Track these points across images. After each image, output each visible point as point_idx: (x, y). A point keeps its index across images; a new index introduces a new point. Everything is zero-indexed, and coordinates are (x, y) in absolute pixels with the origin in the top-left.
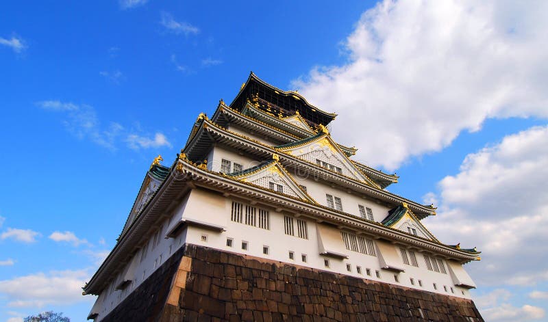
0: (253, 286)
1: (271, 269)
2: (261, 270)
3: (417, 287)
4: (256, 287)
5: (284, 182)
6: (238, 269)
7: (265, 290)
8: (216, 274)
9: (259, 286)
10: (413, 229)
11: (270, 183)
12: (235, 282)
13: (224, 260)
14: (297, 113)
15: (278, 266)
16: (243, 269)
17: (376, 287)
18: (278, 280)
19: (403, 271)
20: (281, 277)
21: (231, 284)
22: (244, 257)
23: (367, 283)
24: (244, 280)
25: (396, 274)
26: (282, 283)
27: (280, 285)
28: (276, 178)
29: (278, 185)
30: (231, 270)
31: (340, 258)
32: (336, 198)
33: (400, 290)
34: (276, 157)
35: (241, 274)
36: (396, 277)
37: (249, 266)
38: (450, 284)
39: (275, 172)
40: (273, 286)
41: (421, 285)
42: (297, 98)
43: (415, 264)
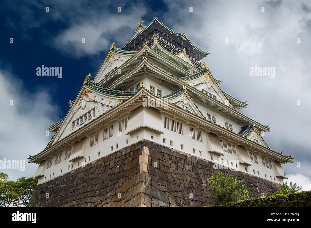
0: (178, 167)
1: (185, 158)
2: (180, 158)
3: (256, 175)
4: (179, 167)
5: (190, 105)
6: (170, 156)
7: (183, 169)
8: (161, 158)
9: (181, 167)
10: (256, 140)
11: (182, 105)
12: (170, 163)
13: (163, 150)
14: (184, 50)
15: (188, 156)
16: (172, 157)
17: (236, 173)
18: (189, 164)
19: (250, 165)
20: (190, 163)
21: (168, 164)
22: (172, 149)
23: (232, 170)
24: (173, 162)
25: (246, 167)
26: (191, 166)
27: (190, 167)
28: (185, 102)
29: (186, 107)
30: (167, 156)
31: (218, 155)
32: (213, 117)
33: (248, 176)
34: (185, 88)
35: (171, 159)
36: (246, 168)
37: (175, 156)
38: (274, 175)
39: (185, 98)
40: (187, 167)
41: (258, 175)
42: (184, 38)
43: (257, 162)
